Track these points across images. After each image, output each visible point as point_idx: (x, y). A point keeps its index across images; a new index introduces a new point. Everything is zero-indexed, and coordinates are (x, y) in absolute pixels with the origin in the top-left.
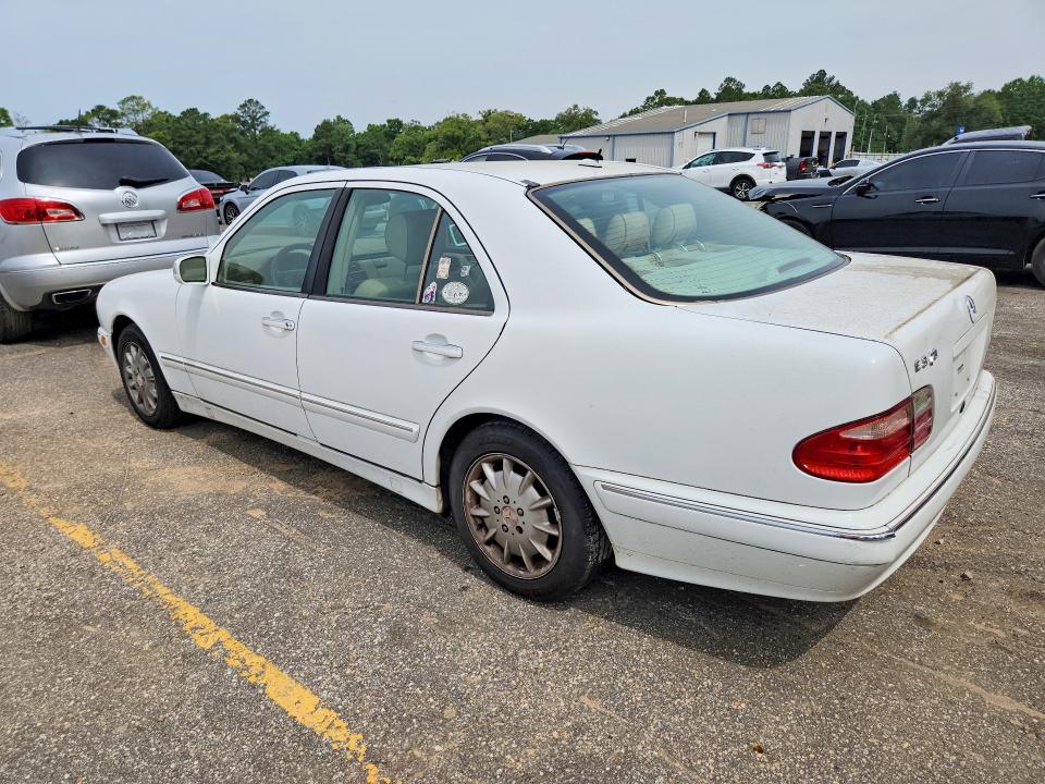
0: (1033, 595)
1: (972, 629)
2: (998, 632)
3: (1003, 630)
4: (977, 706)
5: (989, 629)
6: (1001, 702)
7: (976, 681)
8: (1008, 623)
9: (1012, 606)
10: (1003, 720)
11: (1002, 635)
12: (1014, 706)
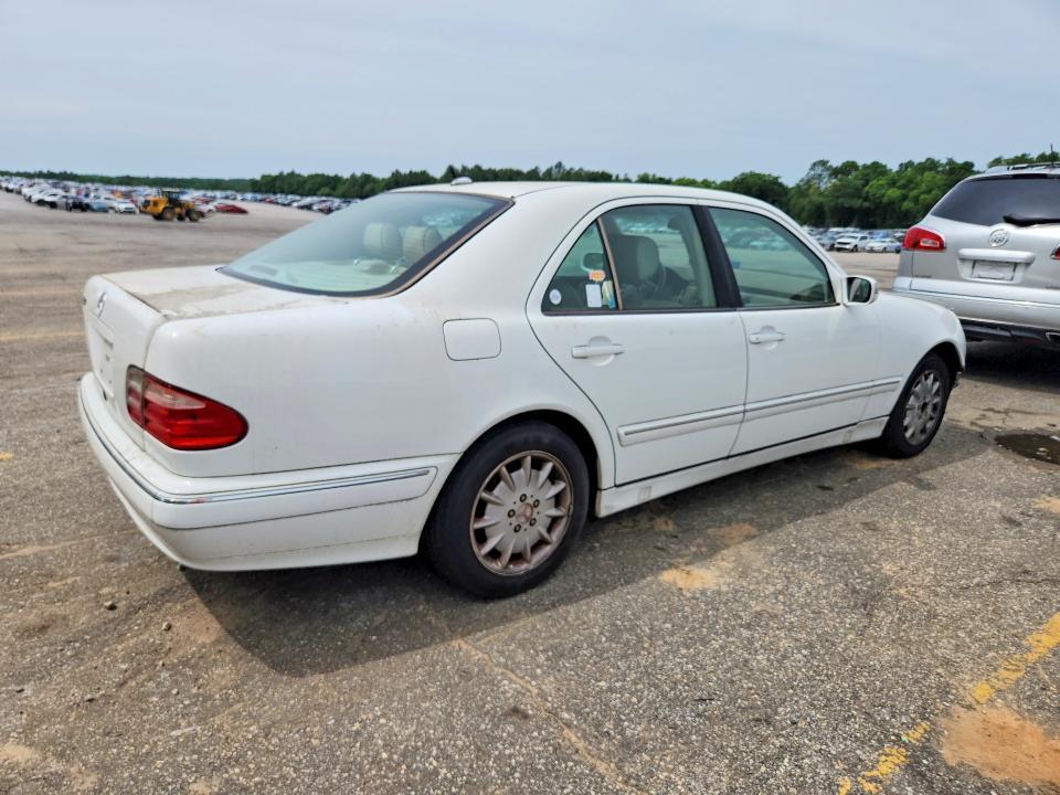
0: (43, 629)
1: (76, 574)
2: (55, 585)
3: (54, 588)
4: (42, 540)
5: (64, 582)
6: (28, 551)
7: (52, 552)
8: (52, 594)
9: (57, 609)
10: (24, 543)
11: (51, 584)
12: (20, 553)
